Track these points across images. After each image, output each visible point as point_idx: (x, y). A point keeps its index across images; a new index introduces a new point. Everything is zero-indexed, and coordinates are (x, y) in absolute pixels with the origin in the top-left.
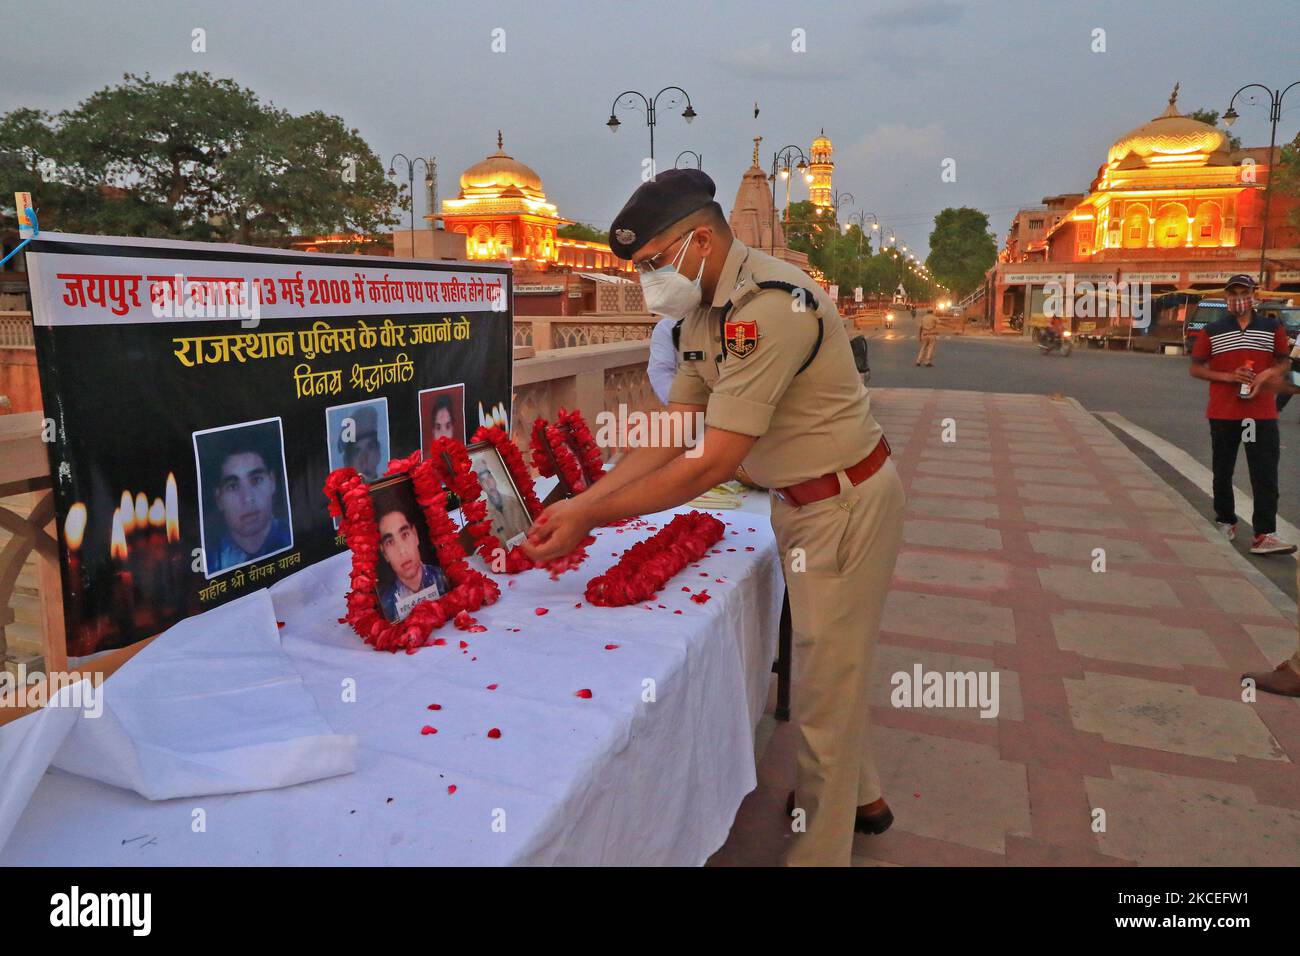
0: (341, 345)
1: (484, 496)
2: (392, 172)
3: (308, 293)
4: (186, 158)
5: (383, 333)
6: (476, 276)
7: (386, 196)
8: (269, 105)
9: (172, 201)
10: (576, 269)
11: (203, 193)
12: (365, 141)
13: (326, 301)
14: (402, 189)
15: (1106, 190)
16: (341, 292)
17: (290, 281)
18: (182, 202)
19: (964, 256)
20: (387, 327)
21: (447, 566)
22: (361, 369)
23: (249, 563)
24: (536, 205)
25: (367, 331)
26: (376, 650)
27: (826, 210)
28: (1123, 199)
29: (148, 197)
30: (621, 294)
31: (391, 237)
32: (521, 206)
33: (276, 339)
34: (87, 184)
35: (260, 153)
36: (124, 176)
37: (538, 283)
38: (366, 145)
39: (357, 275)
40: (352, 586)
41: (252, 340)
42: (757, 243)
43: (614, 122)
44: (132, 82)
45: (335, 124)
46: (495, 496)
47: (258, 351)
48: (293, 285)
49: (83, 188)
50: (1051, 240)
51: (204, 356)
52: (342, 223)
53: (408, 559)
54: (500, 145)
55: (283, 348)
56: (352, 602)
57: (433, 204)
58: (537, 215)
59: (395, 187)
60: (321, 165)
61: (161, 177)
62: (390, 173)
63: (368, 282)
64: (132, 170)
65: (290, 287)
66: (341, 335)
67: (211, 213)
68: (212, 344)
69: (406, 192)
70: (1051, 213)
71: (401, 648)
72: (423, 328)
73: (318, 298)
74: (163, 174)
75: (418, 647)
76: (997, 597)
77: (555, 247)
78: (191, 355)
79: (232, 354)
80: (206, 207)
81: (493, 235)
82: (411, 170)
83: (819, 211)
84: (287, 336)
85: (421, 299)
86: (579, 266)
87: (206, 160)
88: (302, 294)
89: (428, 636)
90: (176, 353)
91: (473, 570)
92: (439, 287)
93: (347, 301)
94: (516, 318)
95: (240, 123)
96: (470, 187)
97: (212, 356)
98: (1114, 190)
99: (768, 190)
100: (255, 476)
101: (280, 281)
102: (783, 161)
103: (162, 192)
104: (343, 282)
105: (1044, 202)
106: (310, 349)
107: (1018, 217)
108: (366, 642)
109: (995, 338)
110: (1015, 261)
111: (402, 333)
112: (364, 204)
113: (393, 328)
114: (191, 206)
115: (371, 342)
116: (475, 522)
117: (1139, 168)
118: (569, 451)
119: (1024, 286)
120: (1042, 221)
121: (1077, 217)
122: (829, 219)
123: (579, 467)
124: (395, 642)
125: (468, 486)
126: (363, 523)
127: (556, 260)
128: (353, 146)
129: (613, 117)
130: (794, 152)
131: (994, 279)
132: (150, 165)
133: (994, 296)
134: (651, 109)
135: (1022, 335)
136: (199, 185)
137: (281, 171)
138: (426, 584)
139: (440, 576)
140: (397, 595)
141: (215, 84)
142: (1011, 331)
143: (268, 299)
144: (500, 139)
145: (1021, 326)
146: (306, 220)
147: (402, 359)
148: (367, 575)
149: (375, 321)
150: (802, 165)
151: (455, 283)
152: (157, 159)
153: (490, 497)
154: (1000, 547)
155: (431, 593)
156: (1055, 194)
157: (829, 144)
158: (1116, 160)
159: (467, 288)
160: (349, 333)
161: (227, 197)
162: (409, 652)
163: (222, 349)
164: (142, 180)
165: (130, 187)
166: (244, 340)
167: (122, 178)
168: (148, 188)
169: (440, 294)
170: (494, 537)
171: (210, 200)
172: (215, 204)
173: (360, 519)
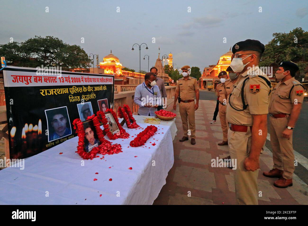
0: (79, 91)
1: (108, 123)
2: (90, 57)
3: (71, 80)
4: (48, 53)
5: (88, 89)
6: (107, 77)
7: (88, 61)
8: (65, 43)
9: (45, 61)
10: (126, 76)
11: (51, 59)
12: (85, 51)
13: (75, 82)
14: (92, 60)
15: (219, 65)
16: (79, 80)
17: (67, 78)
18: (47, 61)
19: (196, 75)
20: (89, 87)
21: (100, 139)
22: (84, 96)
23: (60, 138)
24: (118, 64)
25: (85, 88)
26: (84, 159)
27: (171, 67)
28: (223, 66)
29: (39, 60)
30: (134, 81)
31: (89, 69)
32: (115, 64)
33: (64, 90)
34: (26, 57)
35: (63, 52)
36: (35, 56)
37: (118, 79)
38: (85, 52)
39: (82, 77)
40: (78, 145)
41: (59, 90)
42: (159, 72)
43: (133, 49)
44: (37, 37)
45: (79, 47)
46: (110, 123)
47: (60, 92)
48: (68, 78)
49: (25, 58)
50: (211, 73)
51: (47, 94)
52: (80, 66)
53: (91, 138)
54: (111, 52)
55: (66, 92)
56: (78, 148)
57: (98, 63)
58: (118, 66)
59: (90, 60)
60: (76, 55)
61: (42, 56)
62: (89, 57)
63: (84, 78)
64: (36, 54)
65: (67, 79)
66: (79, 89)
67: (53, 63)
68: (49, 91)
69: (93, 61)
70: (210, 68)
71: (89, 158)
72: (97, 88)
73: (74, 81)
74: (43, 56)
75: (93, 158)
76: (206, 139)
77: (121, 72)
78: (44, 93)
79: (54, 93)
80: (52, 62)
81: (109, 69)
82: (94, 56)
83: (170, 67)
84: (67, 89)
85: (96, 82)
86: (126, 75)
87: (52, 53)
88: (70, 80)
89: (95, 155)
90: (41, 93)
91: (106, 140)
92: (99, 79)
93: (80, 82)
94: (115, 85)
95: (59, 46)
96: (105, 60)
97: (49, 93)
98: (221, 64)
99: (161, 62)
100: (61, 119)
101: (65, 78)
102: (164, 57)
103: (42, 59)
104: (79, 78)
105: (209, 66)
106: (72, 92)
107: (205, 69)
108: (81, 157)
109: (201, 90)
110: (204, 76)
111: (92, 89)
112: (84, 62)
113: (90, 88)
114: (48, 62)
115: (86, 90)
116: (106, 129)
117: (225, 61)
118: (126, 113)
119: (206, 81)
120: (209, 70)
121: (215, 69)
122: (172, 68)
123: (128, 116)
124: (88, 157)
125: (105, 121)
126: (81, 131)
127: (122, 74)
128: (82, 52)
129: (133, 48)
130: (166, 56)
131: (201, 80)
132: (40, 54)
133: (201, 82)
134: (140, 47)
135: (206, 89)
136: (50, 58)
137: (67, 56)
138: (95, 143)
139: (98, 141)
140: (89, 146)
141: (54, 39)
142: (204, 89)
143: (62, 81)
144: (111, 51)
145: (206, 88)
146: (72, 65)
147: (93, 94)
148: (82, 142)
149: (86, 86)
150: (167, 58)
151: (103, 79)
152: (42, 52)
153: (109, 123)
154: (206, 129)
155: (96, 145)
156: (211, 65)
157: (172, 55)
158: (221, 59)
159: (105, 80)
160: (81, 89)
161: (56, 60)
162: (91, 159)
163: (52, 92)
164: (38, 57)
165: (36, 58)
166: (57, 90)
167: (34, 56)
168: (40, 58)
169: (100, 81)
170: (110, 132)
171: (53, 61)
172: (54, 62)
173: (80, 130)
